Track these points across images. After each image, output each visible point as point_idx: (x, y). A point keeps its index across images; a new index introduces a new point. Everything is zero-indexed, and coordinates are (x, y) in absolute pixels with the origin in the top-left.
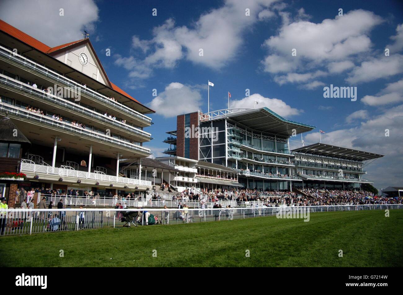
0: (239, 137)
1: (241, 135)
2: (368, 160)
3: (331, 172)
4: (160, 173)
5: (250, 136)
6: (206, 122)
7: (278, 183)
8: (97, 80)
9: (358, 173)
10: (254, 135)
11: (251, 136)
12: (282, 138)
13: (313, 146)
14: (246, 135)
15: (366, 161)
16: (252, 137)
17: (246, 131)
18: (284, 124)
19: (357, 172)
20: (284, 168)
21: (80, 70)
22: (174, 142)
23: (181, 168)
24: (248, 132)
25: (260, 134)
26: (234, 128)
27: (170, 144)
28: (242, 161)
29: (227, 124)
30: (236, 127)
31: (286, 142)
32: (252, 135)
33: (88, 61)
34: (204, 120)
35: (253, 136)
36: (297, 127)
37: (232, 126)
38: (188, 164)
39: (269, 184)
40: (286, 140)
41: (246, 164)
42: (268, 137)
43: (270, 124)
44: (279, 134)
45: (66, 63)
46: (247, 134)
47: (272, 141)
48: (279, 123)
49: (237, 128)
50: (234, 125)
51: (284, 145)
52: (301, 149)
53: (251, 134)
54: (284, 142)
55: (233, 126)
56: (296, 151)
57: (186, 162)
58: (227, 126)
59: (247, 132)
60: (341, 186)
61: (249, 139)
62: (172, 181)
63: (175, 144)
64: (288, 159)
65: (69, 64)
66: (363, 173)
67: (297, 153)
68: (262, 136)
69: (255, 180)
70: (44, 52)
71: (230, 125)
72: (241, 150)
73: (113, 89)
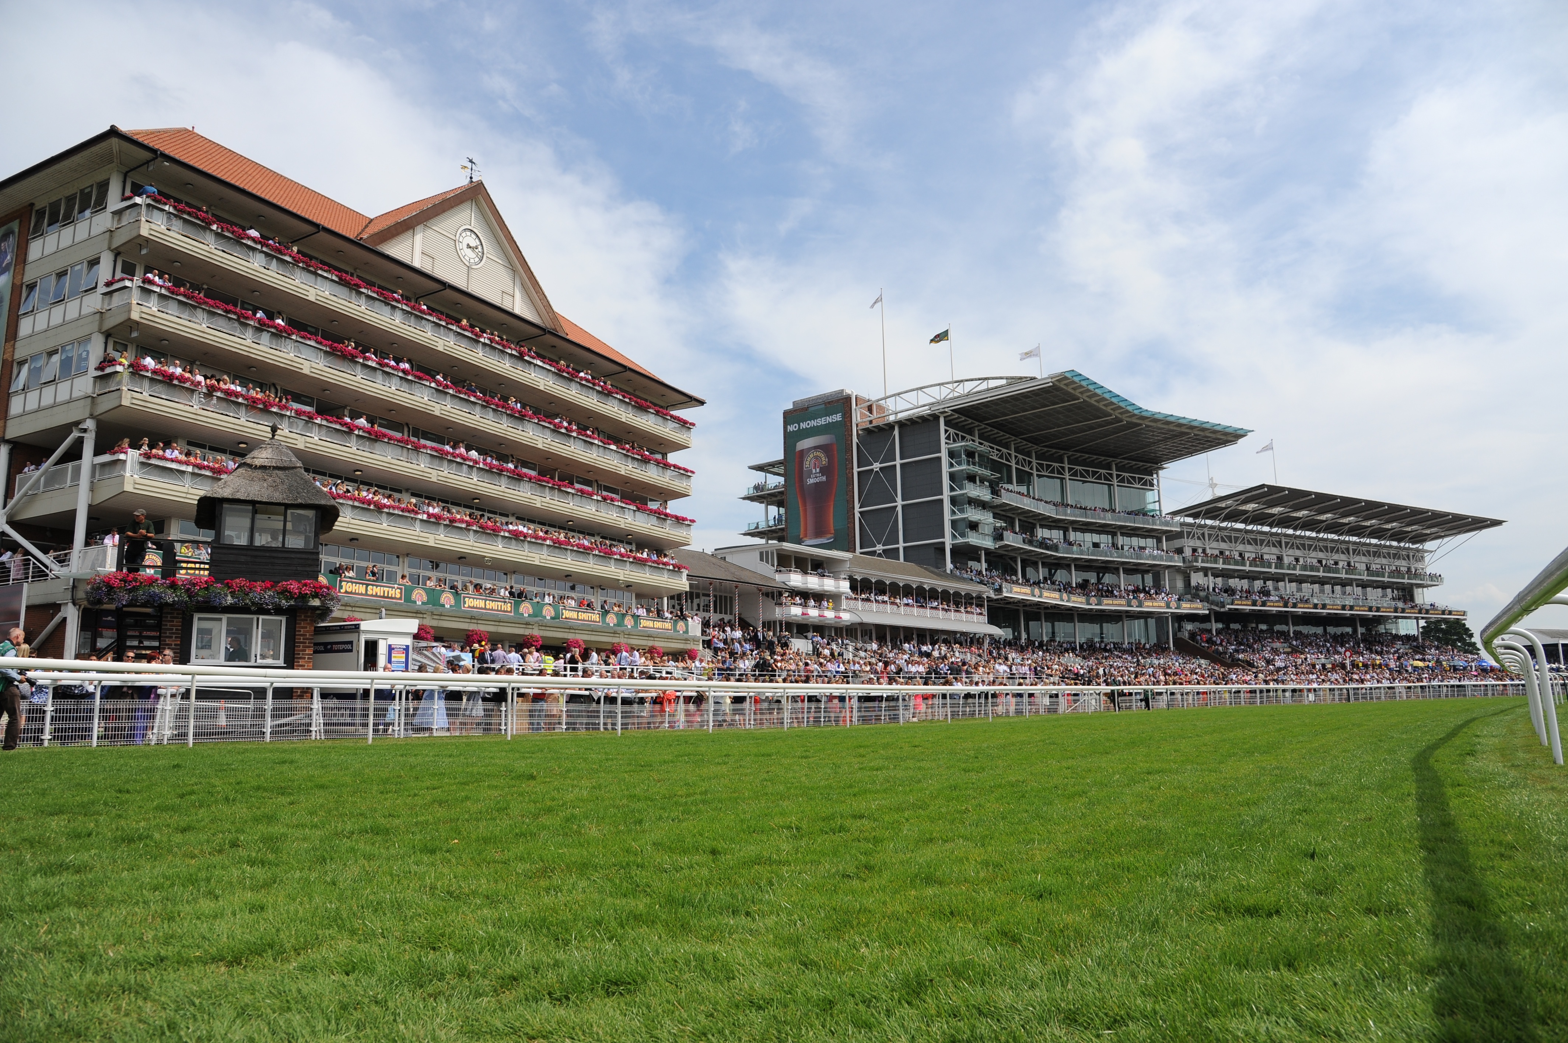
0: (987, 473)
1: (995, 466)
2: (1446, 539)
3: (1312, 583)
4: (731, 598)
5: (1027, 469)
6: (877, 427)
7: (1126, 623)
8: (517, 311)
9: (1412, 585)
10: (1041, 465)
11: (1031, 469)
12: (1138, 471)
13: (1243, 497)
14: (1014, 466)
15: (1439, 541)
16: (1035, 473)
17: (1013, 454)
18: (1141, 425)
19: (1406, 581)
20: (1147, 572)
21: (460, 283)
22: (779, 498)
23: (796, 579)
24: (1020, 456)
25: (1062, 462)
26: (973, 443)
27: (763, 505)
28: (1001, 552)
29: (946, 431)
30: (977, 440)
31: (1152, 485)
32: (1034, 464)
33: (485, 252)
34: (871, 422)
35: (1038, 470)
36: (1188, 434)
37: (963, 438)
38: (818, 566)
39: (1096, 628)
40: (1150, 478)
41: (1016, 562)
42: (1087, 472)
43: (1091, 428)
44: (1124, 458)
45: (417, 264)
46: (1017, 463)
47: (1103, 481)
48: (1122, 421)
49: (981, 444)
50: (970, 432)
51: (1144, 495)
52: (1204, 508)
53: (1030, 463)
54: (1145, 484)
55: (968, 437)
56: (1186, 516)
57: (812, 560)
58: (948, 438)
59: (1016, 457)
60: (1349, 630)
61: (1024, 478)
62: (769, 623)
63: (780, 504)
64: (1159, 541)
65: (427, 268)
66: (1429, 583)
67: (1190, 520)
68: (1066, 466)
69: (1045, 614)
70: (352, 236)
71: (957, 435)
72: (996, 516)
73: (568, 337)
